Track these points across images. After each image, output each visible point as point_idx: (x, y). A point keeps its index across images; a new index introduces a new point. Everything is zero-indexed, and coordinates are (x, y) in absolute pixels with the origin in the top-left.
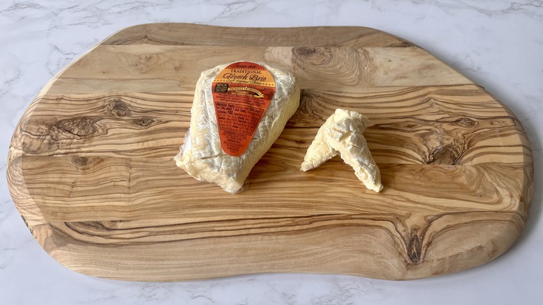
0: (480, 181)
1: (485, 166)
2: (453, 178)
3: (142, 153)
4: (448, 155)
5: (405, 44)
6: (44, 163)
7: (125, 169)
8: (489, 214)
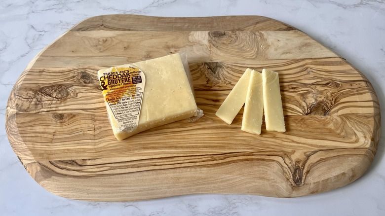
0: (343, 127)
1: (346, 116)
2: (324, 125)
3: (103, 111)
4: (321, 108)
5: (289, 28)
6: (32, 118)
7: (91, 122)
8: (350, 151)
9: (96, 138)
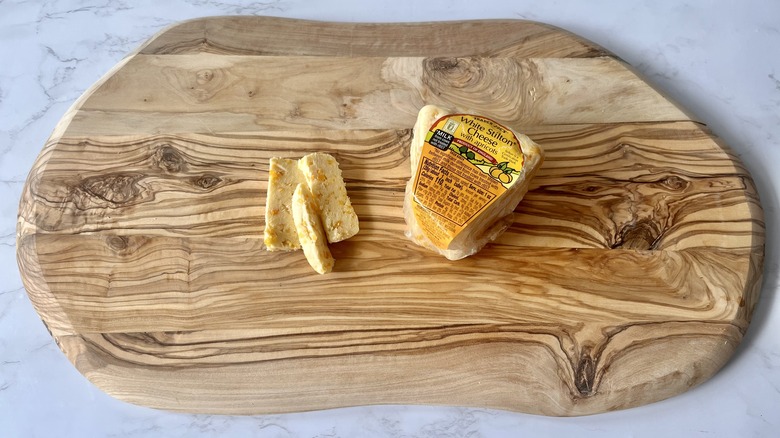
0: (686, 275)
1: (695, 253)
2: (647, 270)
3: (205, 231)
4: (644, 234)
5: (594, 51)
6: (67, 245)
7: (181, 255)
8: (693, 325)
9: (192, 288)
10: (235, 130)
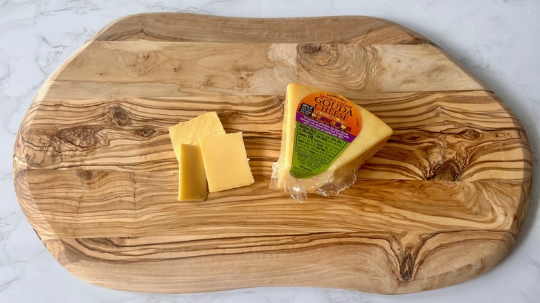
0: (478, 198)
1: (484, 183)
2: (451, 195)
3: (146, 167)
4: (449, 170)
5: (418, 39)
6: (49, 177)
7: (129, 184)
8: (482, 233)
9: (137, 207)
10: (165, 96)
